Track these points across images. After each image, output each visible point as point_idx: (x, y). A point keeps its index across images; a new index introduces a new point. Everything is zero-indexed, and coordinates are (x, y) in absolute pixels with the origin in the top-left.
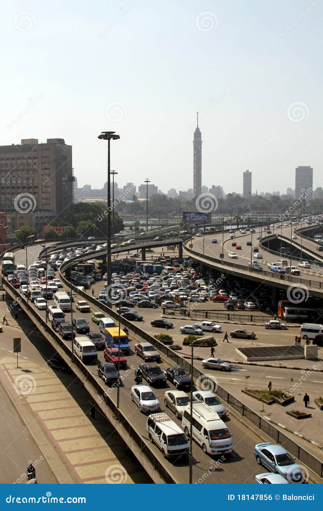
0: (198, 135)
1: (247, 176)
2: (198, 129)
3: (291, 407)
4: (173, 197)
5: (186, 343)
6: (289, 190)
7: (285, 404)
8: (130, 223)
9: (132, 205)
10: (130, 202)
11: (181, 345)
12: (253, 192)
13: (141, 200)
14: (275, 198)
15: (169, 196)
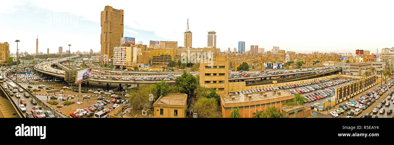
0: (37, 40)
1: (48, 49)
2: (37, 39)
3: (58, 105)
4: (32, 55)
5: (34, 91)
6: (57, 52)
7: (56, 105)
8: (22, 62)
9: (22, 57)
10: (22, 56)
11: (33, 91)
12: (49, 53)
13: (24, 56)
14: (54, 55)
15: (31, 55)
